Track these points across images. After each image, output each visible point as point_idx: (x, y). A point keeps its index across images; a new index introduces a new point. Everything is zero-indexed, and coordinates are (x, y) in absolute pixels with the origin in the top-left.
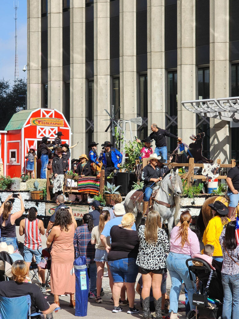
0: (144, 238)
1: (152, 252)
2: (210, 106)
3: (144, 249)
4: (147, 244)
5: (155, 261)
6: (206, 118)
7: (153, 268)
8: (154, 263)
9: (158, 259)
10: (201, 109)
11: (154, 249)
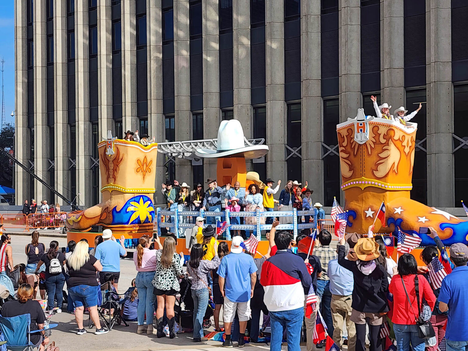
0: (159, 260)
1: (166, 273)
2: (176, 147)
3: (159, 270)
4: (161, 266)
5: (167, 283)
6: (172, 157)
7: (165, 289)
8: (165, 284)
9: (170, 280)
10: (169, 150)
11: (167, 271)
